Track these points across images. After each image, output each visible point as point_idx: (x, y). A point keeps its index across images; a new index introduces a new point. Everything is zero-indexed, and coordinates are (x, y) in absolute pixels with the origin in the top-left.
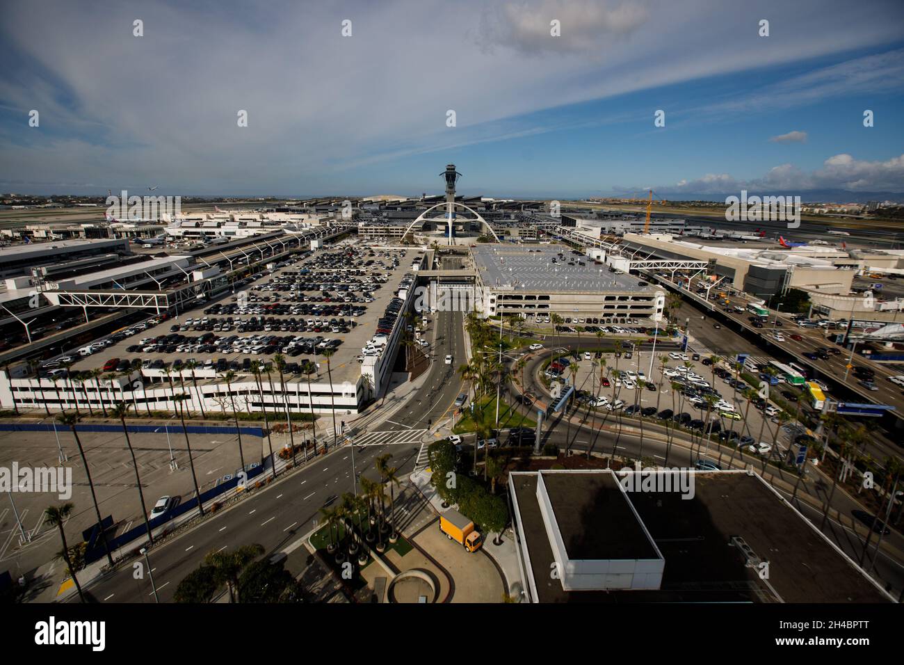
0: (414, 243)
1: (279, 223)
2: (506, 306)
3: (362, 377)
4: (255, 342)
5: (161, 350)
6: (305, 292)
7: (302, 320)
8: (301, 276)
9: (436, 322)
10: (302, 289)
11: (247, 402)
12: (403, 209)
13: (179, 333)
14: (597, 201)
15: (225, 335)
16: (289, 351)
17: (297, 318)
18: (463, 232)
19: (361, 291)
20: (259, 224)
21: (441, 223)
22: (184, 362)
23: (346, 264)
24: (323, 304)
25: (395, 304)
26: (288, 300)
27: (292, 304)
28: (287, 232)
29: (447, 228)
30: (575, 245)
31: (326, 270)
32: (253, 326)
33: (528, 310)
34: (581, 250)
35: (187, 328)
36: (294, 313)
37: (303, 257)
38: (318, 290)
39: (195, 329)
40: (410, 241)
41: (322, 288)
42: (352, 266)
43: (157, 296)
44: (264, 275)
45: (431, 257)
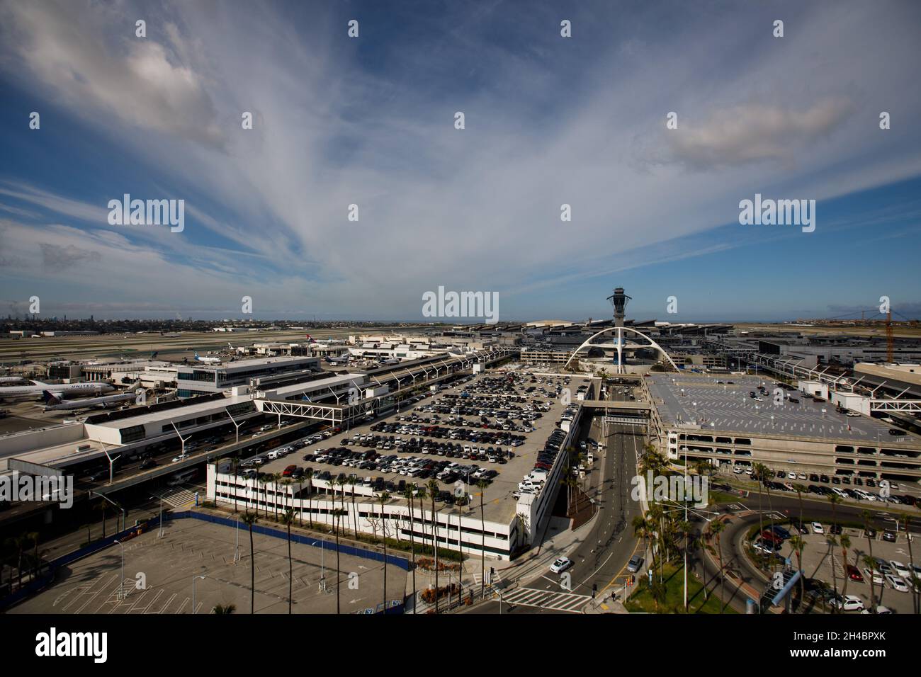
0: (579, 371)
1: (445, 346)
2: (691, 448)
3: (517, 517)
4: (412, 464)
5: (330, 461)
6: (464, 417)
7: (459, 445)
8: (462, 400)
9: (603, 461)
10: (462, 412)
11: (397, 528)
12: (567, 333)
13: (347, 447)
14: (807, 324)
15: (386, 453)
16: (444, 477)
17: (454, 443)
18: (634, 359)
19: (521, 419)
20: (427, 347)
21: (610, 349)
22: (347, 476)
23: (507, 390)
24: (481, 430)
25: (557, 436)
26: (447, 423)
27: (451, 427)
28: (452, 355)
29: (616, 355)
30: (782, 377)
31: (486, 395)
32: (412, 447)
33: (720, 455)
34: (790, 383)
35: (354, 442)
36: (451, 437)
37: (465, 380)
38: (477, 415)
39: (361, 445)
40: (575, 368)
41: (481, 413)
42: (513, 392)
43: (335, 410)
44: (427, 396)
45: (598, 386)
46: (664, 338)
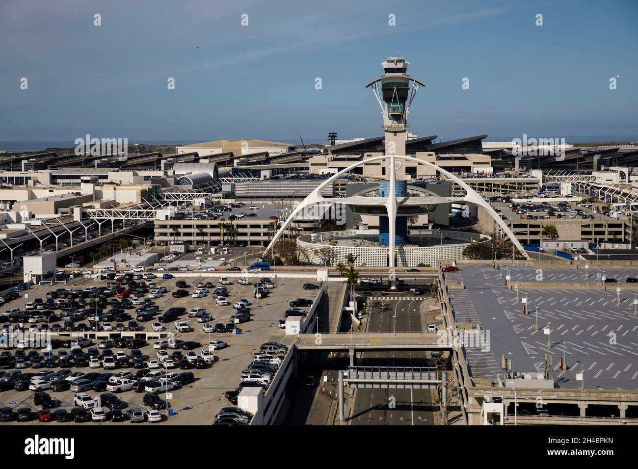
0: (296, 262)
12: (275, 172)
18: (428, 233)
19: (141, 390)
21: (370, 210)
23: (111, 319)
25: (227, 426)
29: (384, 221)
31: (54, 335)
38: (25, 387)
40: (287, 255)
41: (36, 383)
42: (126, 324)
45: (337, 298)
46: (501, 180)
